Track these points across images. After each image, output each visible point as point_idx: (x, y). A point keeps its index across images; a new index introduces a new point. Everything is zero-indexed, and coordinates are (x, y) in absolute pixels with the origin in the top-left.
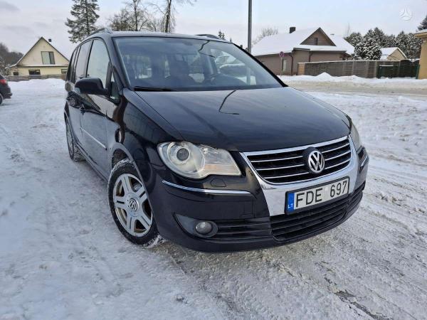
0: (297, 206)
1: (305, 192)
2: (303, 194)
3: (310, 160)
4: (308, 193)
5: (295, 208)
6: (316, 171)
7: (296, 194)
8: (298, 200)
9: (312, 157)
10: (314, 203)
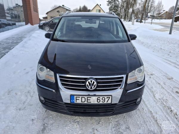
0: (76, 102)
1: (81, 97)
2: (80, 97)
3: (87, 83)
4: (82, 97)
5: (75, 102)
6: (89, 89)
7: (75, 97)
8: (76, 99)
9: (89, 82)
10: (86, 102)
